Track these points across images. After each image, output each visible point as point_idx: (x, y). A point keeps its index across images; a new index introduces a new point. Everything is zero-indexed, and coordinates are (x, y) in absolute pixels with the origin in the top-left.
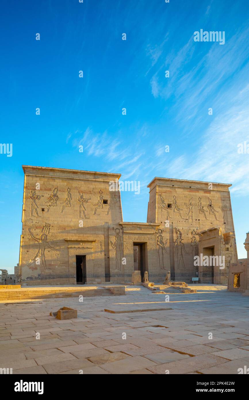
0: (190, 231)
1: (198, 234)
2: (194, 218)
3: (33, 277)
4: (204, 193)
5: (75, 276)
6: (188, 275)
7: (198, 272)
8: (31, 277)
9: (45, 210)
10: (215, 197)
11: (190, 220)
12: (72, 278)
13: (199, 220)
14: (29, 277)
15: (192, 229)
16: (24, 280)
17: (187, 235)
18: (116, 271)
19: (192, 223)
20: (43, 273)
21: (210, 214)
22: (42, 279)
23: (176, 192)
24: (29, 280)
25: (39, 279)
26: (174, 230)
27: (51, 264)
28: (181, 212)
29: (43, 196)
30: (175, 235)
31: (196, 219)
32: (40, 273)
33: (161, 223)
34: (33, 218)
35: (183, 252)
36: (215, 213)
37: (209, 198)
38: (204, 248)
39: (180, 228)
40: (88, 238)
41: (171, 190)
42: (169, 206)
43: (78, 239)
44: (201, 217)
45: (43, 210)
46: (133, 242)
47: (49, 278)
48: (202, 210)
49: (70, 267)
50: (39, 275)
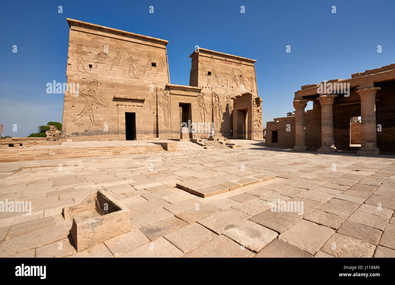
0: (226, 96)
1: (232, 98)
2: (228, 85)
3: (79, 133)
4: (236, 65)
5: (125, 132)
6: (225, 132)
7: (232, 130)
8: (76, 133)
9: (93, 66)
10: (244, 69)
11: (226, 87)
12: (121, 134)
13: (232, 87)
14: (75, 133)
15: (227, 94)
16: (68, 136)
17: (224, 99)
18: (164, 128)
19: (227, 89)
20: (90, 129)
21: (240, 83)
22: (89, 135)
23: (215, 62)
24: (74, 136)
25: (86, 135)
26: (213, 94)
27: (99, 120)
28: (219, 79)
29: (91, 53)
30: (214, 98)
31: (230, 87)
32: (87, 129)
33: (203, 87)
34: (79, 73)
35: (220, 113)
36: (245, 82)
37: (239, 70)
38: (237, 110)
39: (218, 93)
40: (137, 97)
41: (210, 60)
42: (209, 73)
43: (127, 97)
44: (234, 85)
45: (91, 66)
46: (179, 103)
47: (97, 134)
48: (235, 80)
49: (119, 124)
50: (86, 131)
